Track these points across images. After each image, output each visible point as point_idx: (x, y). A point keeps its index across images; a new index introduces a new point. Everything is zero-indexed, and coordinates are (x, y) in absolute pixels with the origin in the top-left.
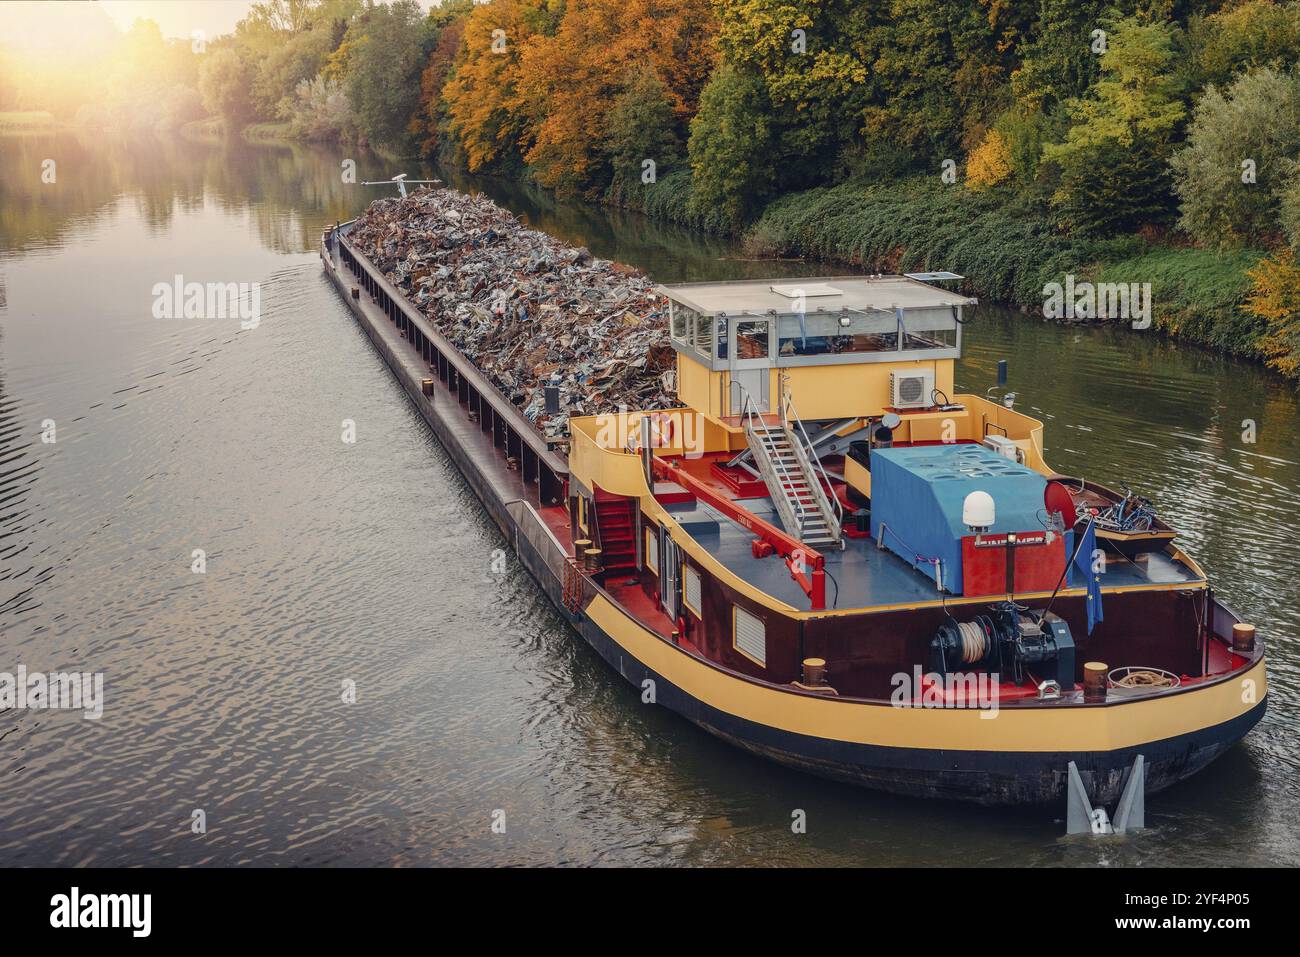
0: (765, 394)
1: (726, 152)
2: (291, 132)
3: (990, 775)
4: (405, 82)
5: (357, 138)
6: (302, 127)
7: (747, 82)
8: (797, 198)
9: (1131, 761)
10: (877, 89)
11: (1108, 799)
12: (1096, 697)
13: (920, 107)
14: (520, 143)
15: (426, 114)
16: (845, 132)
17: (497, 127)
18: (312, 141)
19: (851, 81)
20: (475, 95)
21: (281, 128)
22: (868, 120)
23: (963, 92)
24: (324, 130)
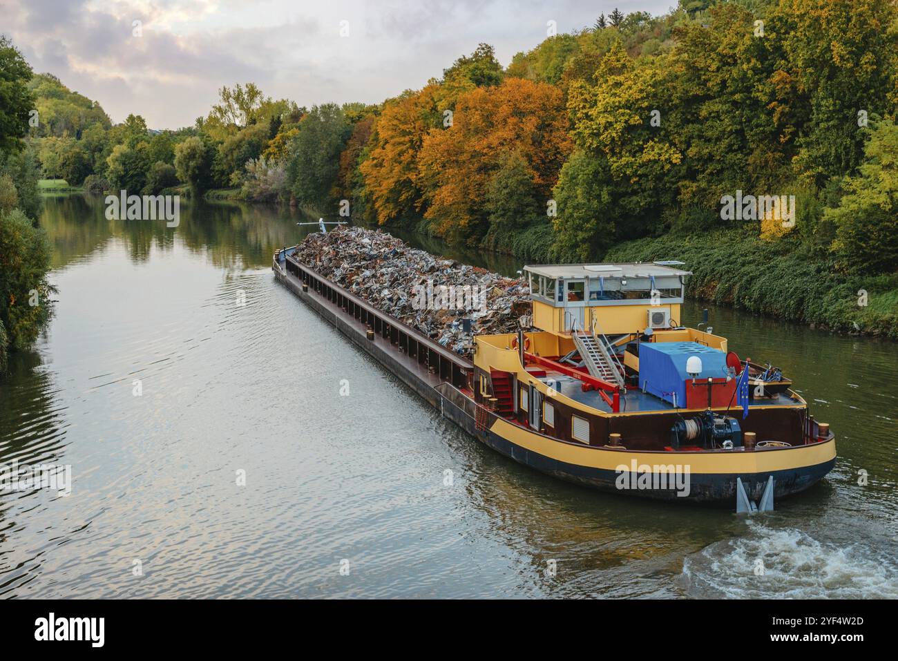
0: (582, 320)
1: (580, 211)
2: (241, 195)
3: (700, 485)
4: (328, 161)
5: (289, 200)
6: (249, 192)
7: (595, 163)
8: (632, 245)
9: (767, 479)
10: (689, 168)
11: (756, 497)
12: (750, 449)
13: (721, 181)
14: (415, 205)
15: (343, 184)
16: (666, 199)
17: (399, 193)
18: (256, 202)
19: (671, 162)
20: (383, 170)
21: (232, 193)
22: (683, 191)
23: (755, 170)
24: (265, 194)
